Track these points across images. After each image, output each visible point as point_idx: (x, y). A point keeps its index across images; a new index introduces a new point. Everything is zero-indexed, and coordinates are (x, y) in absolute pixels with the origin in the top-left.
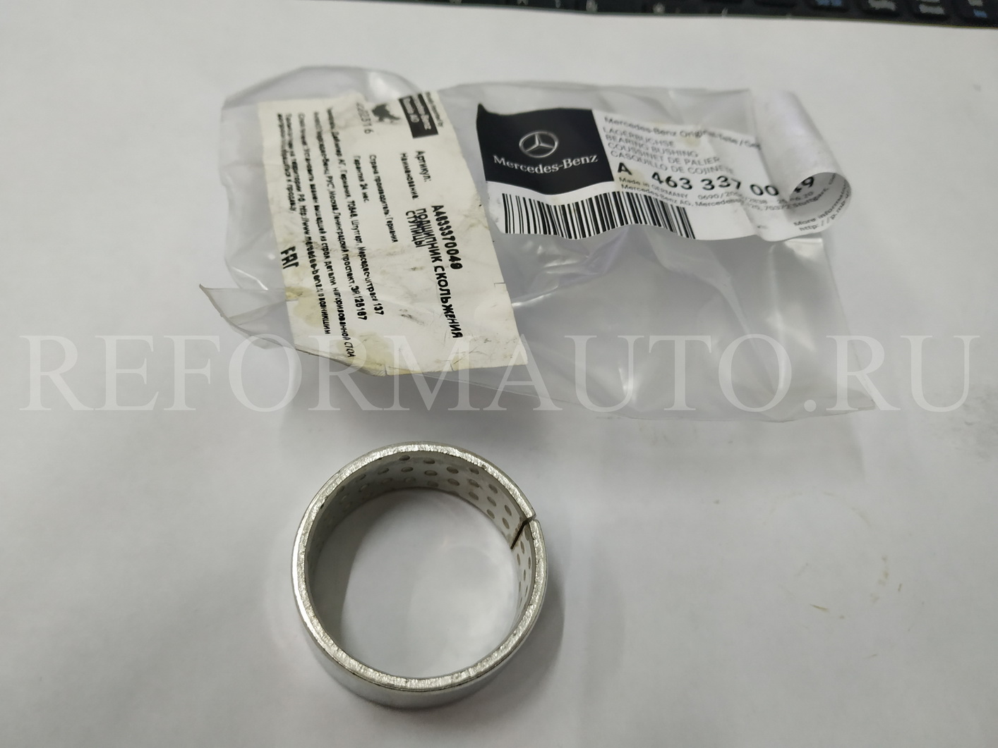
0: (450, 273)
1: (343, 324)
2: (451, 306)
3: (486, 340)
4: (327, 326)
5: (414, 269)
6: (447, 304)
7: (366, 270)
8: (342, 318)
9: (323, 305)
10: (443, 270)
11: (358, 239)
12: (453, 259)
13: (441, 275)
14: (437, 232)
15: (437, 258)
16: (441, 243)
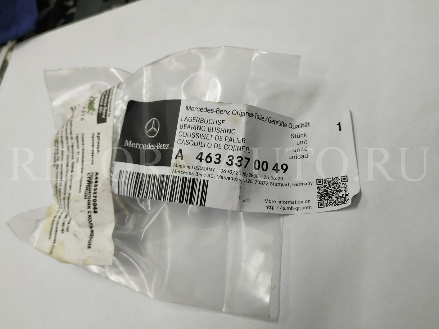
0: (93, 215)
1: (56, 234)
2: (93, 230)
3: (99, 251)
4: (50, 235)
5: (81, 211)
6: (92, 229)
7: (68, 207)
8: (56, 231)
9: (53, 224)
10: (91, 213)
11: (70, 187)
12: (95, 208)
13: (90, 216)
14: (92, 191)
15: (89, 207)
16: (92, 198)
